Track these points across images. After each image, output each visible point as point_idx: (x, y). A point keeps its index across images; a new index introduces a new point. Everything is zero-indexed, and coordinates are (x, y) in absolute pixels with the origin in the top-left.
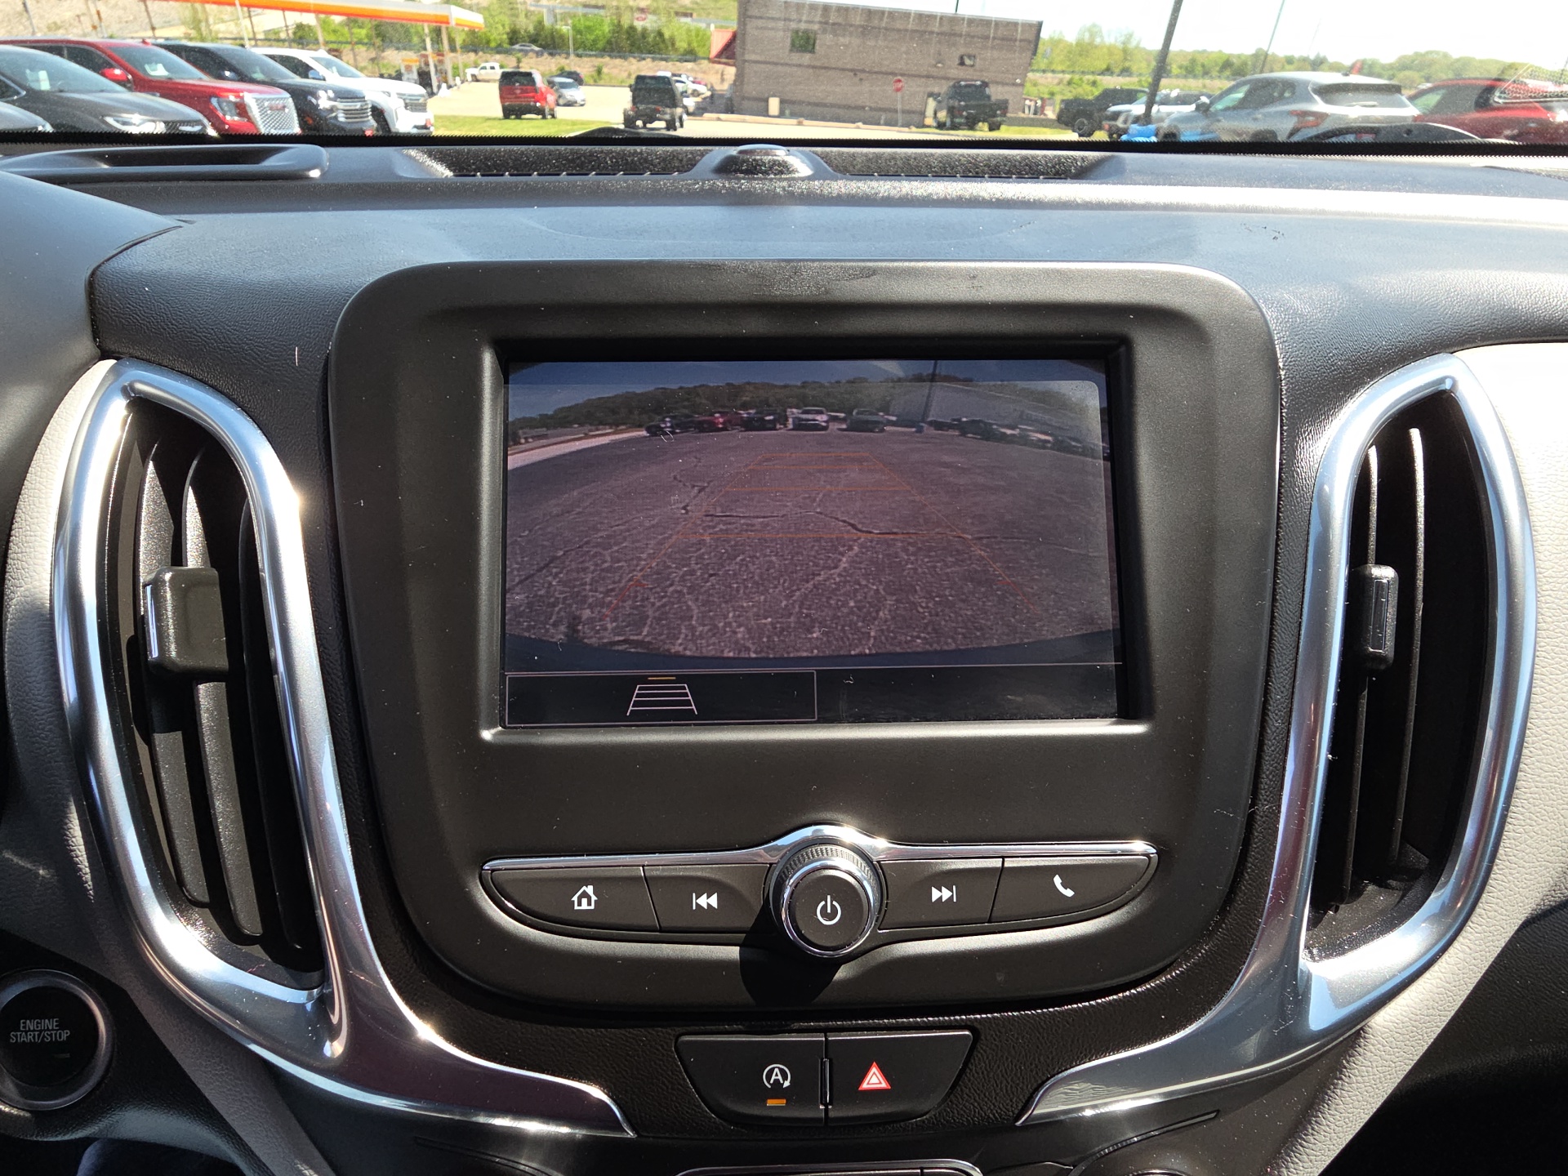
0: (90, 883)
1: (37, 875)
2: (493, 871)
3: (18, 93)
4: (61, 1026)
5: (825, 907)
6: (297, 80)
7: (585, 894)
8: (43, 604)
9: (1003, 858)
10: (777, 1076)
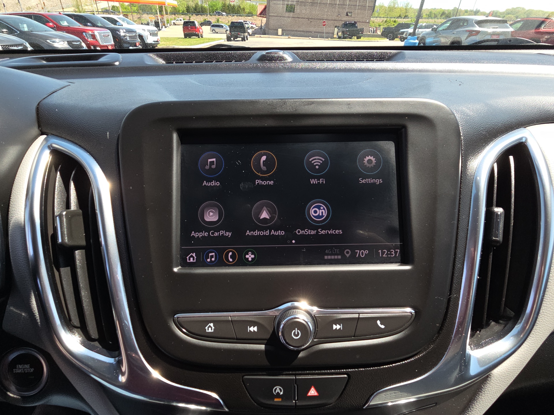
0: (39, 320)
1: (21, 315)
2: (178, 318)
3: (17, 32)
4: (31, 367)
5: (295, 332)
6: (113, 26)
7: (210, 326)
8: (21, 223)
9: (359, 314)
10: (278, 390)
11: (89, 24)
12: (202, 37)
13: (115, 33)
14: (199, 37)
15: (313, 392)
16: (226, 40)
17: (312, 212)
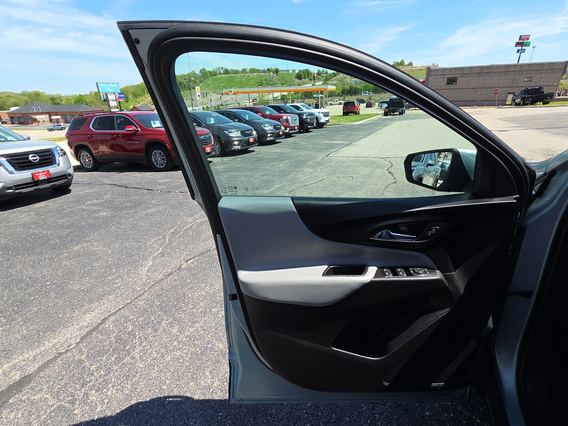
3: (243, 121)
6: (298, 112)
11: (282, 112)
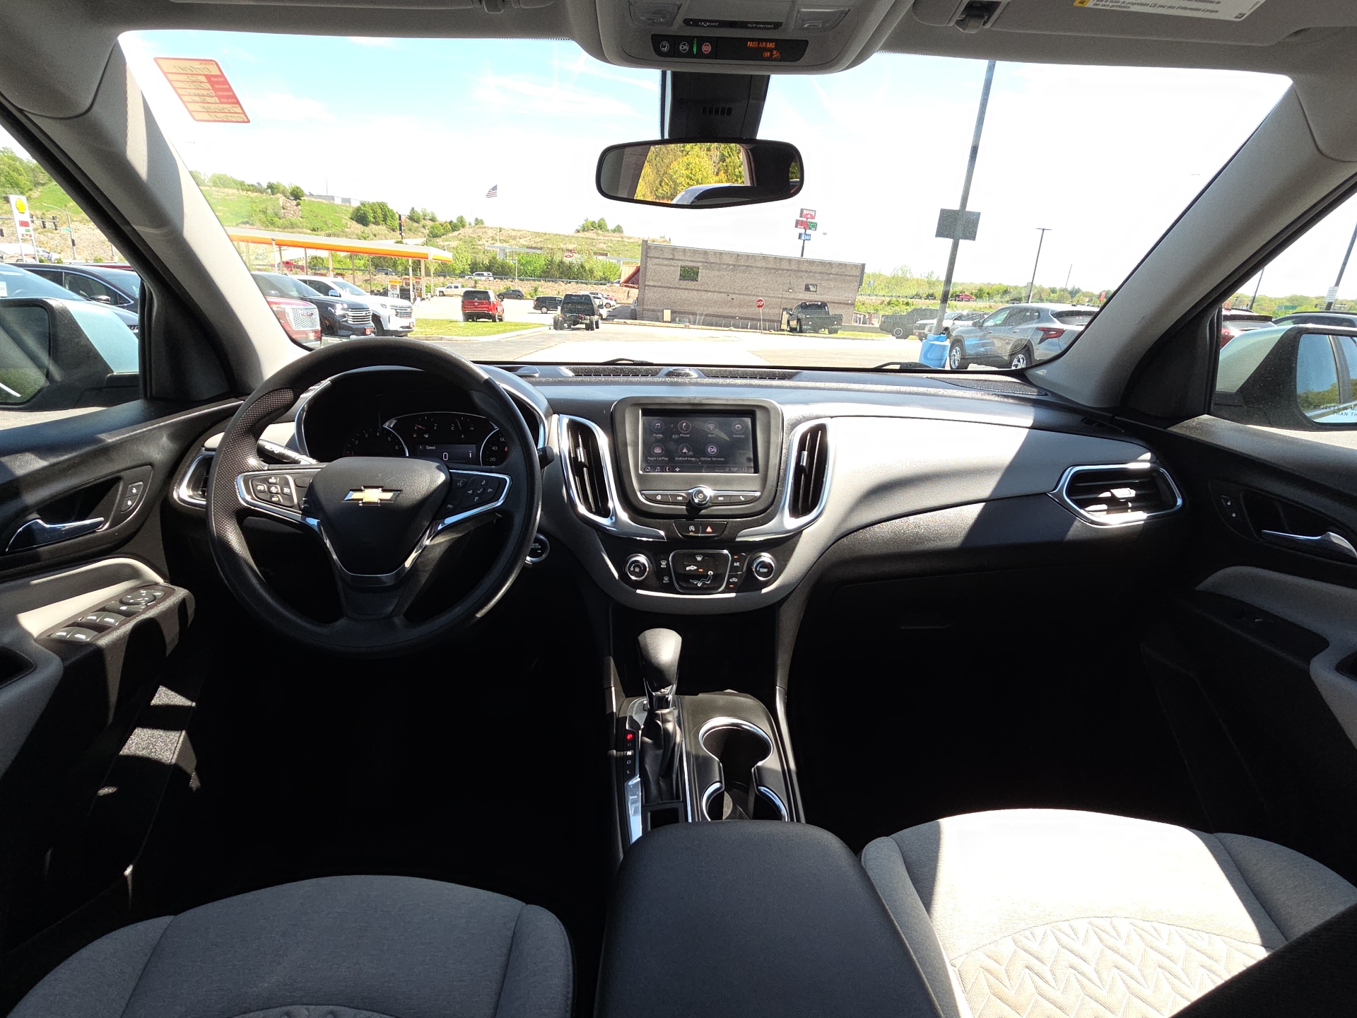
2: (643, 493)
6: (322, 297)
7: (659, 497)
10: (692, 528)
11: (273, 292)
12: (501, 320)
13: (324, 309)
14: (494, 321)
15: (709, 530)
16: (552, 327)
17: (709, 450)
